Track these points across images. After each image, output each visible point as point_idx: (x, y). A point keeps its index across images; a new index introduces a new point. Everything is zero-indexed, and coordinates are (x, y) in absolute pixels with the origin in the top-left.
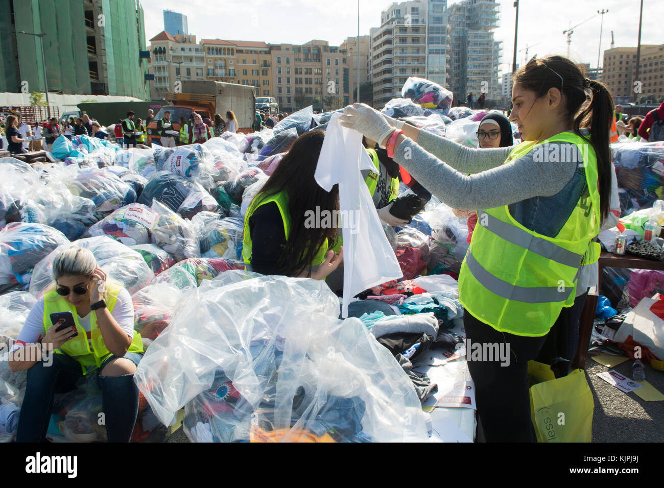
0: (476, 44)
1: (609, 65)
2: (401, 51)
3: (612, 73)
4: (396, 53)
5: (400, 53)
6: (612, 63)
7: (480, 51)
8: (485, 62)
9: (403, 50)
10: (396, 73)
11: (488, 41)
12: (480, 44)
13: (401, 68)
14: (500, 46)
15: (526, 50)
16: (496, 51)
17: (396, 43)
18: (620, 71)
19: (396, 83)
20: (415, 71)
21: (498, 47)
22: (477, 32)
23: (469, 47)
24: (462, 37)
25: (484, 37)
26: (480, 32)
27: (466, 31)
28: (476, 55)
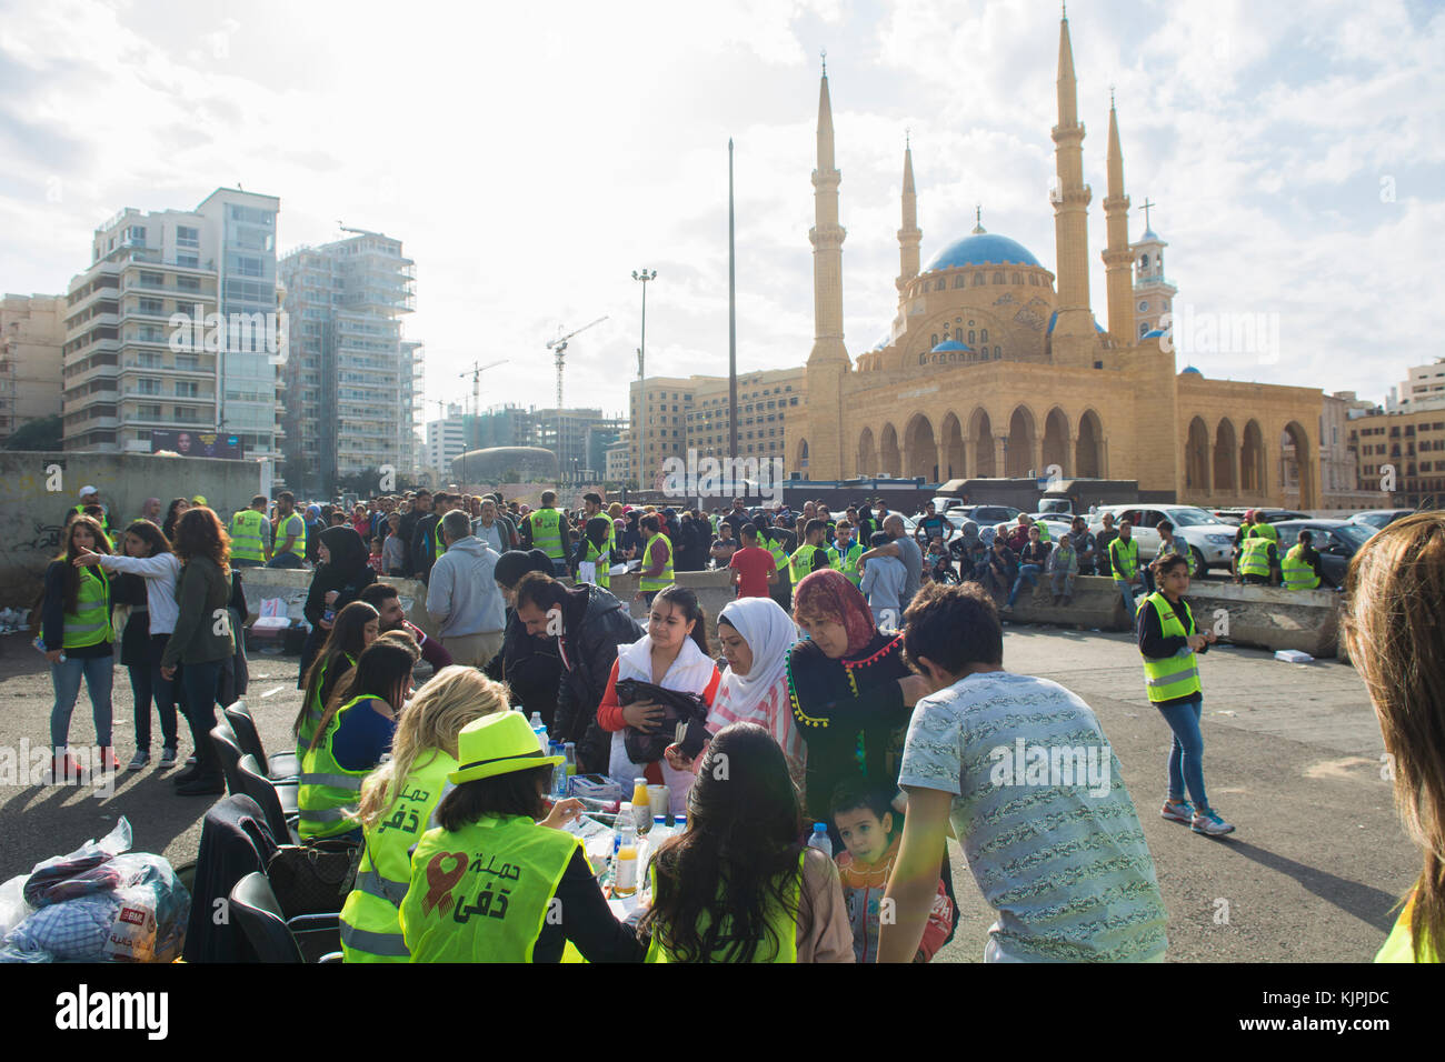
0: (358, 344)
2: (144, 333)
3: (648, 427)
4: (129, 337)
5: (142, 339)
6: (647, 409)
7: (368, 360)
8: (383, 387)
9: (150, 330)
10: (128, 390)
11: (388, 340)
12: (368, 344)
13: (144, 376)
14: (417, 353)
15: (474, 374)
16: (408, 365)
17: (129, 311)
18: (662, 425)
19: (128, 417)
20: (185, 389)
21: (411, 356)
22: (360, 317)
23: (342, 349)
24: (325, 324)
25: (377, 330)
26: (367, 317)
27: (335, 312)
28: (360, 368)
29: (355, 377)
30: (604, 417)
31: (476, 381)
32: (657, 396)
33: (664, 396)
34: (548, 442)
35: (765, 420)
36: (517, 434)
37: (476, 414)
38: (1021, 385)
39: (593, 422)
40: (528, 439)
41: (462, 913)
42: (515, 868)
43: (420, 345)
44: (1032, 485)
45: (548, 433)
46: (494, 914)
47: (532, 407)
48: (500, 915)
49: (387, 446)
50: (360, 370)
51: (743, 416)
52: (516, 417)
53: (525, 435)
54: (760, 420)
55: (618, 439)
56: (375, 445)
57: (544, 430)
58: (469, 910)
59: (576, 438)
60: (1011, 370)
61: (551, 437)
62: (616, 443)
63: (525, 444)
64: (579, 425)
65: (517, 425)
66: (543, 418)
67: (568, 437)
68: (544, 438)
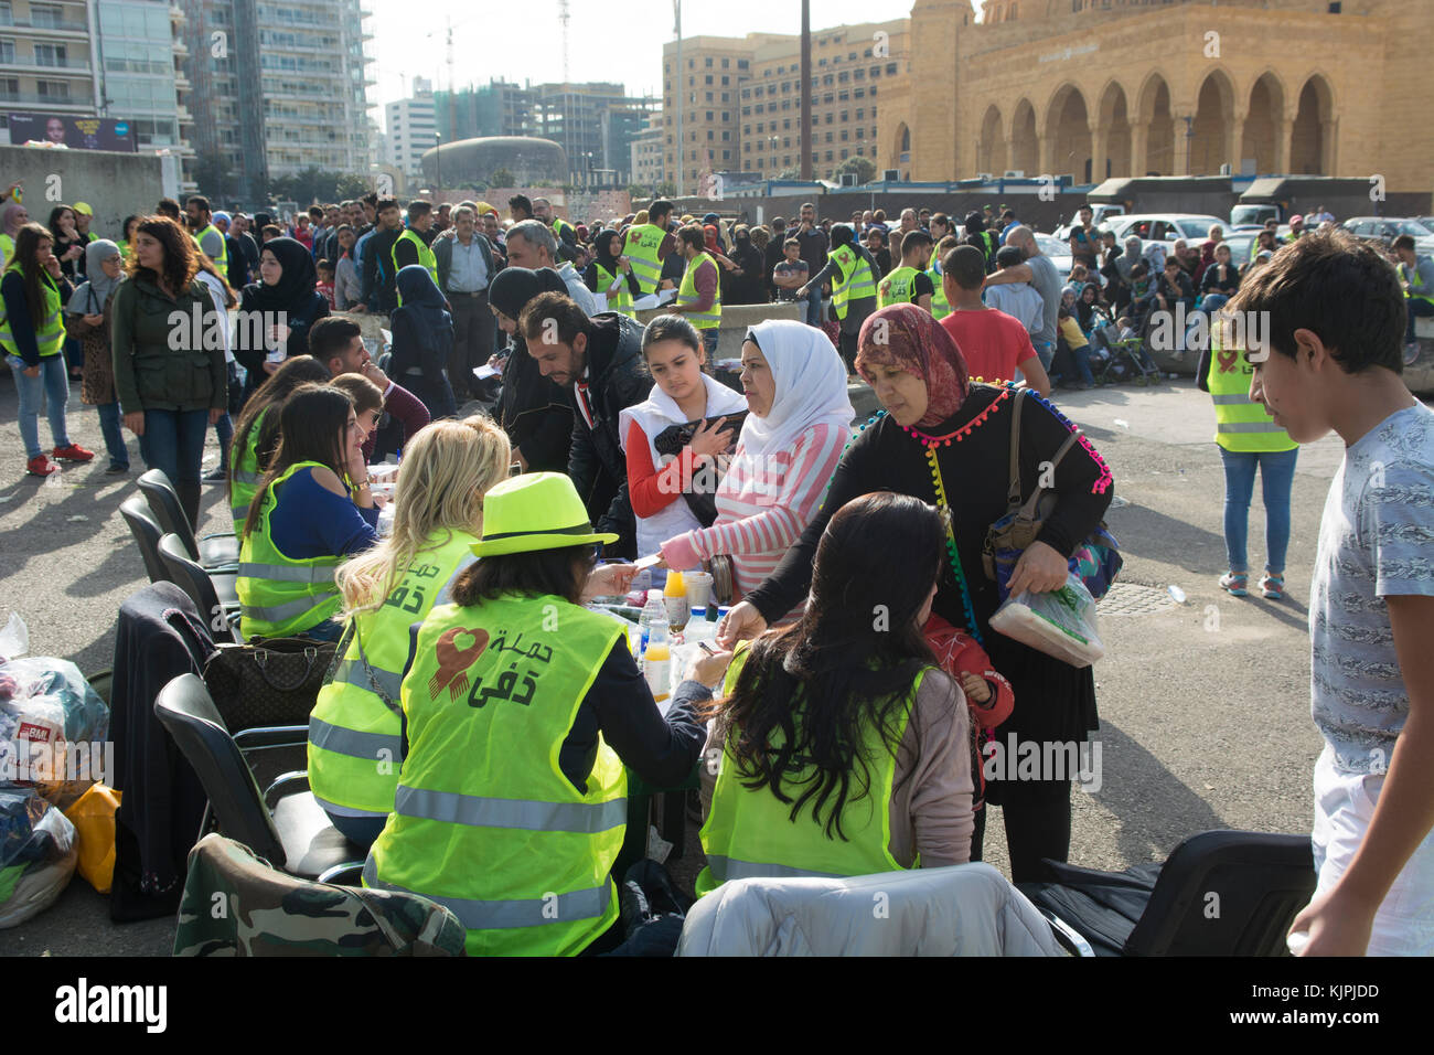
3: (688, 108)
8: (322, 53)
16: (354, 20)
20: (48, 55)
29: (282, 39)
30: (628, 94)
32: (700, 64)
33: (709, 63)
34: (552, 130)
35: (851, 96)
36: (508, 119)
37: (451, 91)
39: (613, 101)
40: (524, 125)
41: (478, 696)
42: (546, 648)
44: (1224, 186)
45: (551, 118)
46: (517, 698)
47: (527, 80)
48: (526, 700)
49: (332, 136)
50: (288, 28)
51: (819, 91)
52: (507, 95)
53: (519, 121)
54: (844, 97)
55: (647, 125)
56: (316, 135)
57: (545, 112)
58: (487, 692)
59: (590, 124)
61: (555, 123)
62: (644, 131)
63: (520, 133)
64: (593, 105)
65: (508, 106)
66: (544, 95)
67: (578, 123)
68: (546, 124)
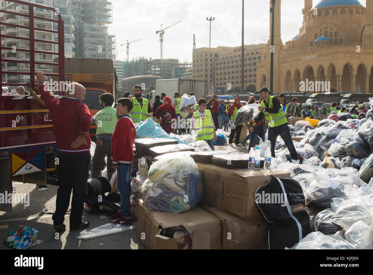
0: (92, 36)
1: (198, 61)
3: (200, 68)
6: (199, 60)
11: (102, 35)
12: (95, 36)
14: (113, 39)
15: (127, 45)
16: (110, 44)
18: (206, 67)
21: (111, 40)
22: (92, 26)
23: (85, 38)
24: (78, 28)
25: (98, 31)
26: (95, 26)
27: (82, 23)
28: (93, 46)
29: (91, 49)
30: (179, 63)
31: (128, 47)
32: (204, 55)
33: (206, 55)
34: (157, 73)
36: (145, 70)
37: (128, 61)
38: (348, 55)
39: (175, 64)
40: (149, 71)
43: (114, 36)
45: (157, 69)
47: (150, 58)
50: (93, 47)
51: (238, 64)
52: (144, 63)
53: (147, 70)
54: (246, 65)
57: (155, 68)
59: (168, 71)
60: (344, 49)
61: (158, 71)
62: (185, 73)
63: (147, 74)
64: (169, 66)
65: (144, 66)
66: (155, 63)
67: (165, 71)
68: (155, 71)
